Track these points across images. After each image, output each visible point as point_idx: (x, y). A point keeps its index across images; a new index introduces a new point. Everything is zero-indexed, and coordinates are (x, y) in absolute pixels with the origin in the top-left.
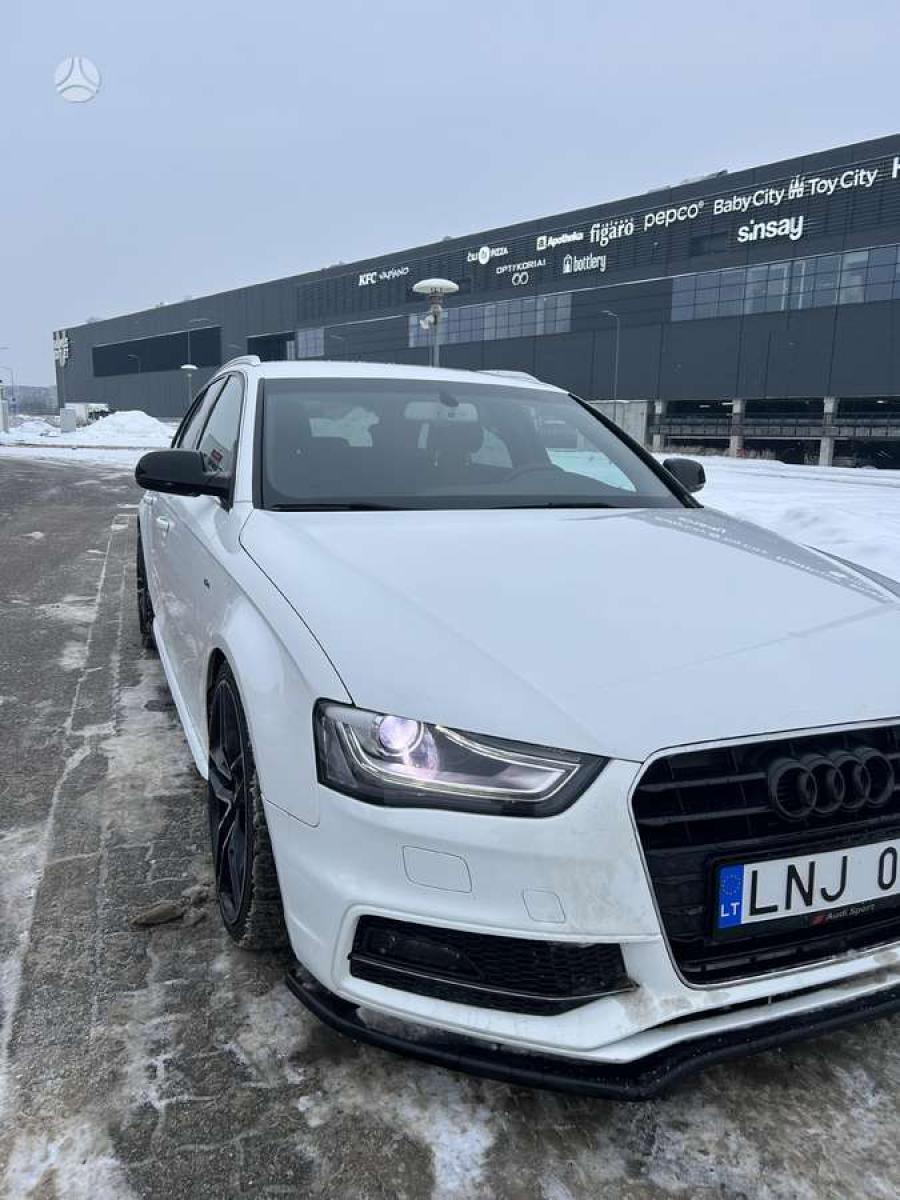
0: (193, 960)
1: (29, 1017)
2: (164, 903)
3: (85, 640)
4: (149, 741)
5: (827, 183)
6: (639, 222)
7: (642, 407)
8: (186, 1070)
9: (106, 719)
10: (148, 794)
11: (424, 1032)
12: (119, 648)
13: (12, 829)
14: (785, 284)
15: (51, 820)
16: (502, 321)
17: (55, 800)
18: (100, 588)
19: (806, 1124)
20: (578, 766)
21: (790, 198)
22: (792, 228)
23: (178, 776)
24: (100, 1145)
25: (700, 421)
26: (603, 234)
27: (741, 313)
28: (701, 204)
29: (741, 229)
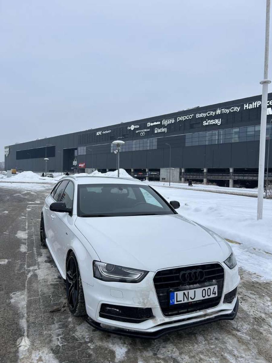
0: (64, 319)
1: (30, 330)
2: (55, 307)
3: (26, 244)
4: (47, 270)
5: (227, 110)
6: (176, 119)
7: (178, 170)
8: (65, 339)
9: (35, 265)
10: (49, 283)
11: (114, 328)
12: (35, 246)
13: (18, 292)
14: (217, 136)
15: (26, 290)
16: (138, 146)
17: (26, 285)
18: (27, 228)
19: (189, 347)
20: (143, 273)
21: (217, 114)
22: (218, 122)
23: (55, 279)
24: (49, 352)
25: (195, 174)
26: (166, 122)
27: (205, 144)
28: (193, 115)
29: (204, 122)
